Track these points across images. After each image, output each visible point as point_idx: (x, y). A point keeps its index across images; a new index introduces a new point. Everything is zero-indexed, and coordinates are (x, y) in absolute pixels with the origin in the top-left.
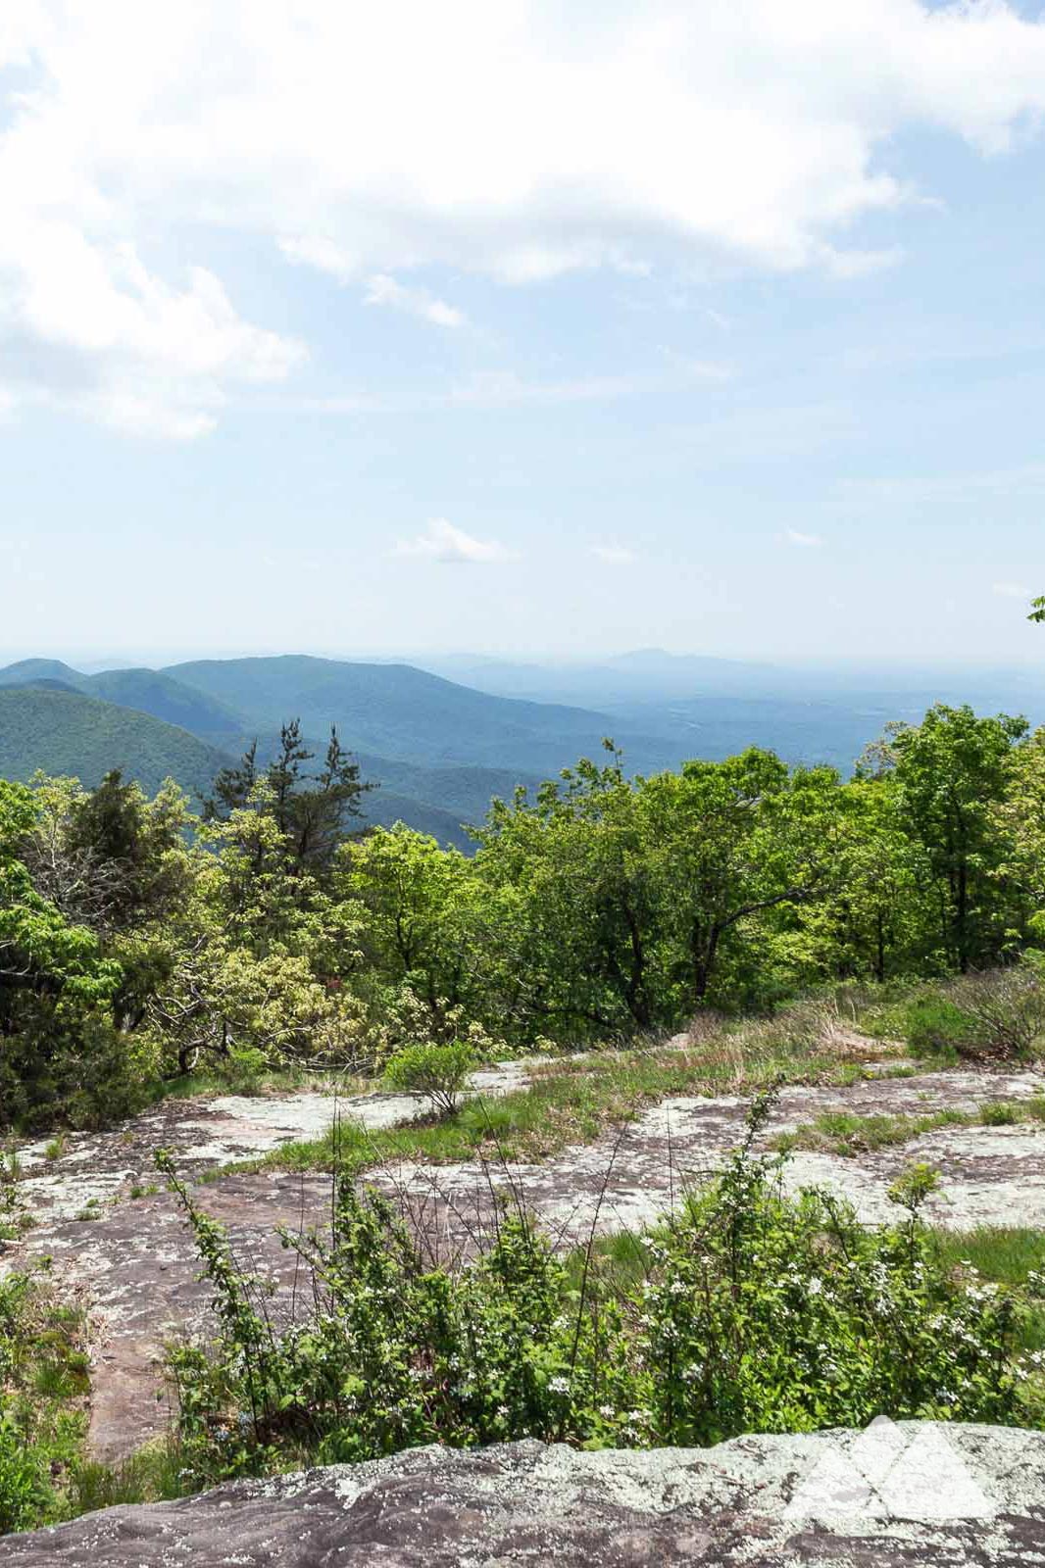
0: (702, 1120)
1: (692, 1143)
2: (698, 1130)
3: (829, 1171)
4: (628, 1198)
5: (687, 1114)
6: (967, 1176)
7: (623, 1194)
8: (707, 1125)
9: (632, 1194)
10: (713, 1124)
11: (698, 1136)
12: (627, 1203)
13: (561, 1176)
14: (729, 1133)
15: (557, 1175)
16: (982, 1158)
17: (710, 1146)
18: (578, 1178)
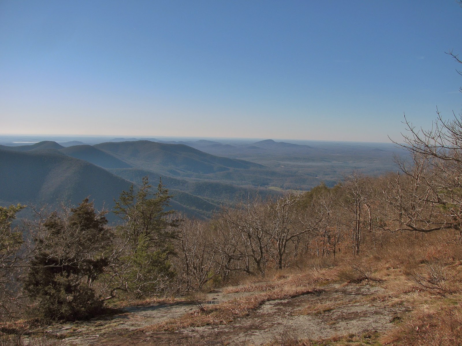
0: (277, 307)
1: (274, 315)
2: (275, 311)
3: (310, 320)
4: (255, 333)
5: (272, 306)
6: (345, 319)
7: (253, 332)
8: (278, 309)
9: (256, 332)
10: (280, 308)
11: (275, 312)
12: (254, 335)
13: (235, 327)
14: (284, 311)
15: (234, 328)
16: (350, 313)
17: (279, 315)
18: (241, 328)
